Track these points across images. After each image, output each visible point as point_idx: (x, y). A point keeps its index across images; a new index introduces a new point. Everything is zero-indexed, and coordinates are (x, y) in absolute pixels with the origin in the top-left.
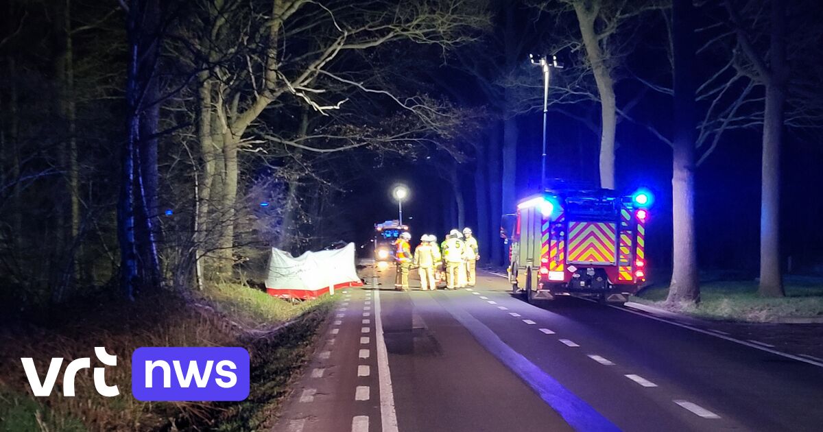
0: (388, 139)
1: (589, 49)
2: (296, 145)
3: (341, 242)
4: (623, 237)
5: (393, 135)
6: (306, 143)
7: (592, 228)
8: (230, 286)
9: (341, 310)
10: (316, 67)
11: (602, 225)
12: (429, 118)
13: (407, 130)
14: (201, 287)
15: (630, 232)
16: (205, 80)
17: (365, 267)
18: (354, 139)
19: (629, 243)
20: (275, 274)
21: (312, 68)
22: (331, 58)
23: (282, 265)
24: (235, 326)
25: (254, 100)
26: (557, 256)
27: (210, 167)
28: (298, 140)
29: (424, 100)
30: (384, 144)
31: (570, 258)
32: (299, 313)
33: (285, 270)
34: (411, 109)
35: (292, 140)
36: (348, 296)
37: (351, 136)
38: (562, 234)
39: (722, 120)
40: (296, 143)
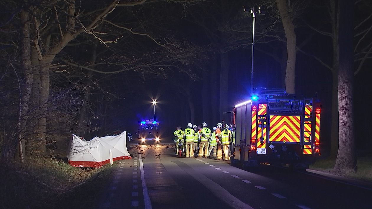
0: (148, 65)
1: (280, 6)
2: (89, 69)
3: (118, 131)
4: (306, 125)
5: (152, 63)
6: (95, 68)
7: (285, 119)
8: (43, 160)
9: (118, 174)
10: (101, 18)
11: (291, 117)
12: (175, 52)
13: (160, 60)
14: (23, 161)
15: (310, 122)
16: (25, 23)
17: (133, 148)
18: (126, 66)
19: (310, 129)
20: (73, 151)
21: (99, 18)
22: (111, 11)
23: (78, 145)
24: (44, 186)
25: (60, 38)
26: (262, 138)
27: (30, 80)
28: (90, 66)
29: (172, 40)
30: (146, 68)
31: (271, 139)
32: (90, 176)
33: (80, 148)
34: (163, 46)
35: (86, 66)
36: (122, 165)
37: (124, 63)
38: (265, 123)
39: (364, 52)
40: (88, 67)
